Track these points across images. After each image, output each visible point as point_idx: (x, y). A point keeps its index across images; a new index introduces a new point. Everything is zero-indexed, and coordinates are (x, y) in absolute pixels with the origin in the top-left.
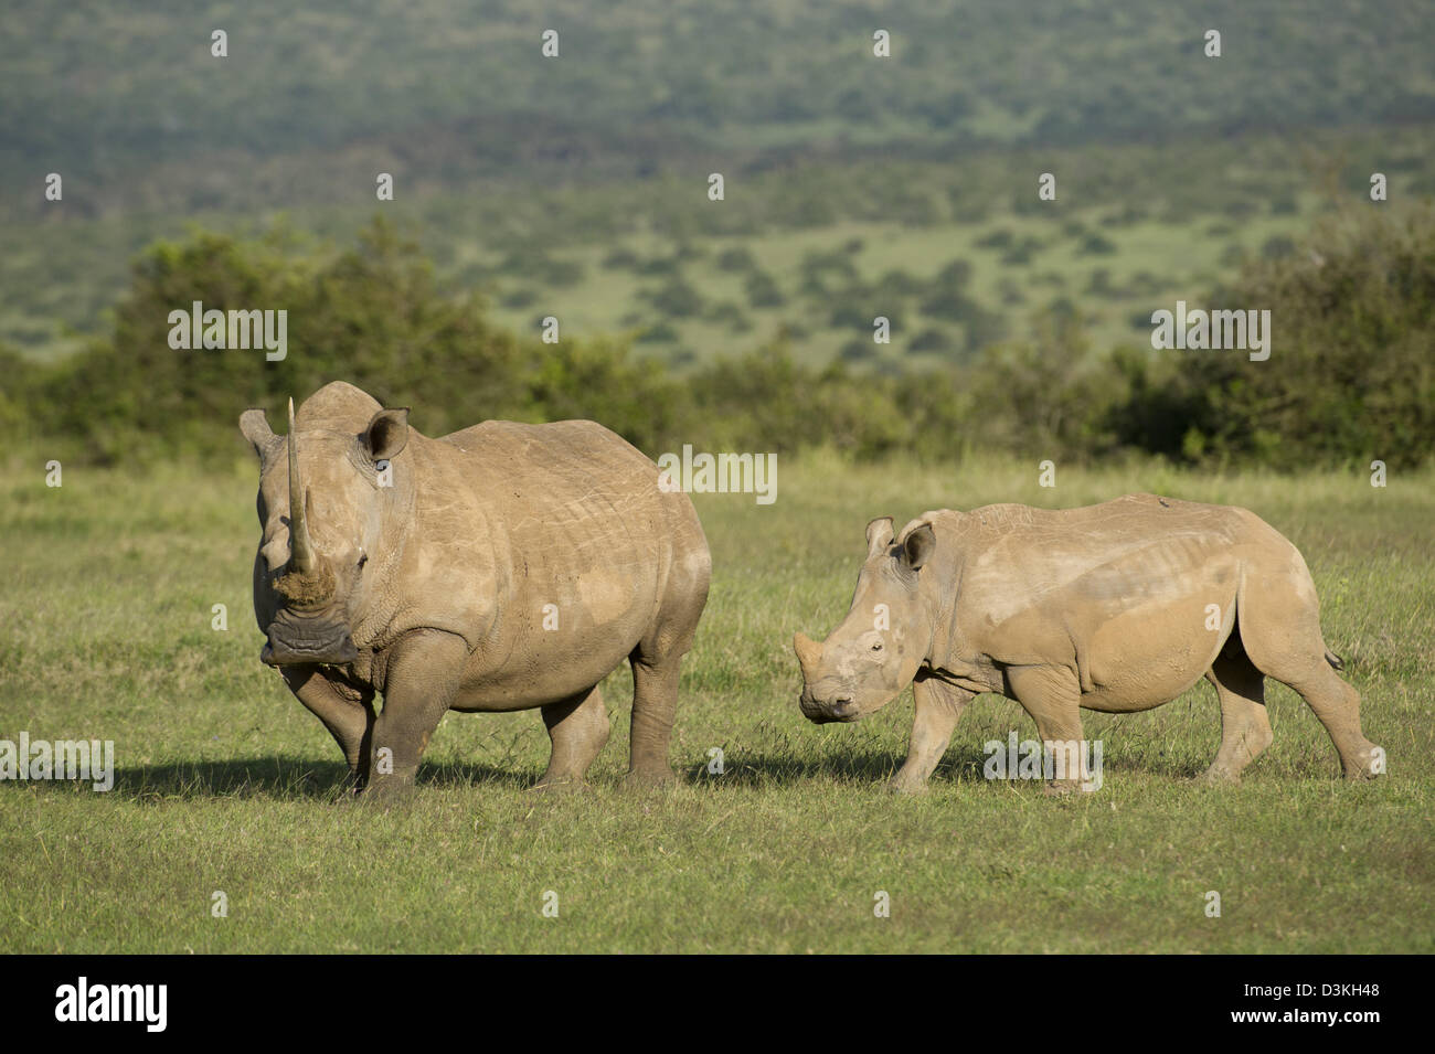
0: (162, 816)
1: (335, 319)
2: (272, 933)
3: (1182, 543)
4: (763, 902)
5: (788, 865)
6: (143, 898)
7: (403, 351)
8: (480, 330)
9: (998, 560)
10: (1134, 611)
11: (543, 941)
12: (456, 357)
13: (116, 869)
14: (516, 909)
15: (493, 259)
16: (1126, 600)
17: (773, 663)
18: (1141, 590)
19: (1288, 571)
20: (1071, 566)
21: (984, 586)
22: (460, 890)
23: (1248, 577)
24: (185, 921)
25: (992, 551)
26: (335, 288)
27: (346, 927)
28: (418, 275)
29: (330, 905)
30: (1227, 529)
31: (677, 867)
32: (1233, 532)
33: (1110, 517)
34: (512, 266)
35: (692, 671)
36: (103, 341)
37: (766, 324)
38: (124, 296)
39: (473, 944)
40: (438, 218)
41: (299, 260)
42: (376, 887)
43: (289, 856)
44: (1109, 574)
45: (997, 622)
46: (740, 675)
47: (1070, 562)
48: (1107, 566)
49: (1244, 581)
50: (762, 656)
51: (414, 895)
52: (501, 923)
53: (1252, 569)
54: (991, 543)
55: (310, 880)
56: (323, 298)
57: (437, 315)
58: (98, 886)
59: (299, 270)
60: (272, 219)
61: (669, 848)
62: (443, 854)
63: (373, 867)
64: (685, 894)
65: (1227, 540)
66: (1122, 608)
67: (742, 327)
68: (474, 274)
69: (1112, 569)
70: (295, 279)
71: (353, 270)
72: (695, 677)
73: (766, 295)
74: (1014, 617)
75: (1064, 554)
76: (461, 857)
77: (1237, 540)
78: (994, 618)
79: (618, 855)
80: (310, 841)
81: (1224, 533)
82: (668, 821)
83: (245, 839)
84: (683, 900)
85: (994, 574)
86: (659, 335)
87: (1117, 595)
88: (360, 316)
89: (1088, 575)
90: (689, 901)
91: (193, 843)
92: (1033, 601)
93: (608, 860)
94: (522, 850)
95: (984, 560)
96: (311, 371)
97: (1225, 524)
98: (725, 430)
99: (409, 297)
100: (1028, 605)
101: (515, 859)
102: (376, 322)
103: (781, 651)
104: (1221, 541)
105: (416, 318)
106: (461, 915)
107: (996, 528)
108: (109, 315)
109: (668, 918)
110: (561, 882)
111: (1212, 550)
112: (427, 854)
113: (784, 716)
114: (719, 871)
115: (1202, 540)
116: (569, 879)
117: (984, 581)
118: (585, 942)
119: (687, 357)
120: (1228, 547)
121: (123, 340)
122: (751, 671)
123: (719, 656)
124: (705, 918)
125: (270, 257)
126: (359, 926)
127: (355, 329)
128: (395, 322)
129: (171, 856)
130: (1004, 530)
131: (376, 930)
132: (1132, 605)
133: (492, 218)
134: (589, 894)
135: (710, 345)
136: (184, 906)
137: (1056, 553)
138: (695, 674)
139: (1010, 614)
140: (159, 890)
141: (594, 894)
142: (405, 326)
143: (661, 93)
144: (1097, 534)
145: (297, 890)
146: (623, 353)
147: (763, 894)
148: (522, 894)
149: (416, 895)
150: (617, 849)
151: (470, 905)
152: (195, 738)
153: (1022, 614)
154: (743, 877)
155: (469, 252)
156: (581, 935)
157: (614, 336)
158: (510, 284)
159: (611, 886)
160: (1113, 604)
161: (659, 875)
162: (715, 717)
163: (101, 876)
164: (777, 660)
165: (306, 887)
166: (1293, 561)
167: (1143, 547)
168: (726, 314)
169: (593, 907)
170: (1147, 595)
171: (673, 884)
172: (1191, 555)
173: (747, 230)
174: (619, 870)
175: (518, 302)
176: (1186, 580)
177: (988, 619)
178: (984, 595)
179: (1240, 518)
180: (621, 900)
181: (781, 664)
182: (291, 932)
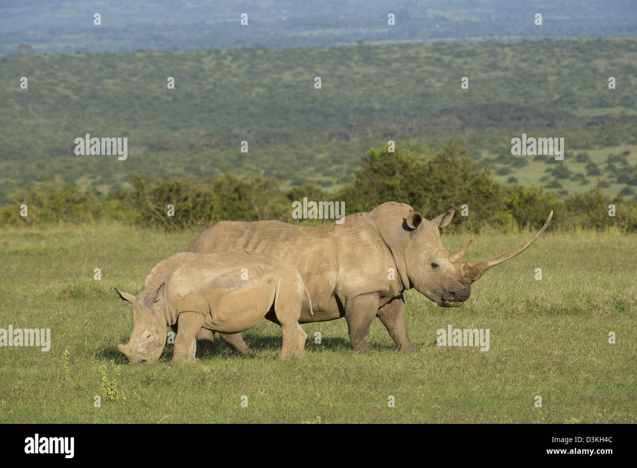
0: (369, 358)
1: (435, 178)
2: (408, 401)
3: (254, 267)
4: (589, 393)
5: (597, 379)
6: (362, 388)
7: (460, 189)
8: (488, 182)
9: (182, 273)
10: (235, 293)
11: (507, 405)
12: (479, 192)
13: (352, 377)
14: (497, 394)
15: (494, 157)
16: (231, 289)
17: (593, 305)
18: (238, 285)
19: (295, 281)
20: (210, 275)
21: (176, 283)
22: (477, 386)
23: (281, 283)
24: (377, 396)
25: (179, 269)
26: (435, 167)
27: (435, 399)
28: (466, 162)
29: (429, 391)
30: (272, 264)
31: (557, 379)
32: (274, 265)
33: (226, 257)
34: (500, 159)
35: (564, 307)
36: (351, 185)
37: (594, 181)
38: (359, 169)
39: (482, 406)
40: (473, 141)
41: (423, 156)
42: (447, 385)
43: (415, 373)
44: (225, 278)
45: (182, 296)
46: (581, 309)
47: (210, 274)
48: (225, 275)
49: (279, 284)
50: (589, 302)
51: (460, 388)
52: (492, 399)
53: (282, 280)
54: (179, 267)
55: (422, 382)
56: (431, 170)
57: (473, 176)
58: (345, 383)
59: (422, 160)
60: (413, 141)
61: (554, 373)
62: (471, 373)
63: (445, 378)
64: (560, 389)
65: (272, 268)
66: (230, 291)
67: (585, 183)
68: (487, 162)
69: (226, 276)
70: (420, 163)
71: (442, 160)
72: (565, 310)
73: (593, 171)
74: (189, 294)
75: (208, 271)
76: (478, 375)
77: (276, 268)
78: (181, 294)
79: (535, 375)
80: (422, 367)
81: (271, 265)
82: (553, 362)
83: (399, 366)
84: (559, 391)
85: (180, 278)
86: (555, 185)
87: (228, 287)
88: (445, 177)
89: (217, 279)
90: (561, 391)
91: (380, 368)
92: (195, 289)
93: (531, 376)
94: (500, 372)
95: (176, 273)
96: (426, 197)
97: (272, 262)
98: (578, 220)
99: (462, 170)
100: (194, 290)
101: (498, 376)
102: (450, 179)
103: (596, 301)
104: (269, 268)
105: (465, 178)
106: (478, 396)
107: (180, 261)
108: (353, 175)
109: (553, 398)
110: (514, 384)
111: (266, 271)
112: (466, 373)
113: (597, 325)
114: (572, 381)
115: (262, 267)
116: (517, 383)
117: (176, 281)
118: (522, 406)
119: (565, 193)
120: (273, 271)
121: (358, 185)
122: (585, 308)
123: (574, 302)
124: (566, 398)
125: (412, 155)
126: (440, 399)
127: (443, 182)
128: (457, 179)
129: (372, 373)
130: (184, 262)
131: (446, 400)
132: (234, 290)
133: (493, 141)
134: (524, 389)
135: (573, 188)
136: (377, 391)
137: (204, 270)
138: (565, 309)
139: (187, 293)
140: (368, 385)
141: (526, 389)
142: (461, 181)
143: (556, 97)
144: (220, 263)
145: (418, 386)
146: (541, 192)
147: (588, 389)
148: (500, 388)
149: (461, 388)
150: (535, 372)
151: (481, 392)
152: (382, 330)
153: (191, 293)
154: (581, 383)
155: (485, 154)
156: (521, 403)
157: (538, 185)
158: (500, 166)
159: (532, 386)
160: (227, 290)
161: (550, 382)
162: (572, 324)
163: (347, 379)
164: (595, 304)
165: (421, 384)
166: (297, 277)
167: (239, 268)
168: (579, 177)
169: (526, 393)
170: (240, 286)
171: (555, 385)
172: (258, 272)
173: (586, 147)
174: (536, 380)
175: (502, 172)
176: (256, 282)
177: (179, 295)
178: (176, 286)
179: (277, 260)
180: (536, 391)
181: (596, 305)
182: (415, 401)
